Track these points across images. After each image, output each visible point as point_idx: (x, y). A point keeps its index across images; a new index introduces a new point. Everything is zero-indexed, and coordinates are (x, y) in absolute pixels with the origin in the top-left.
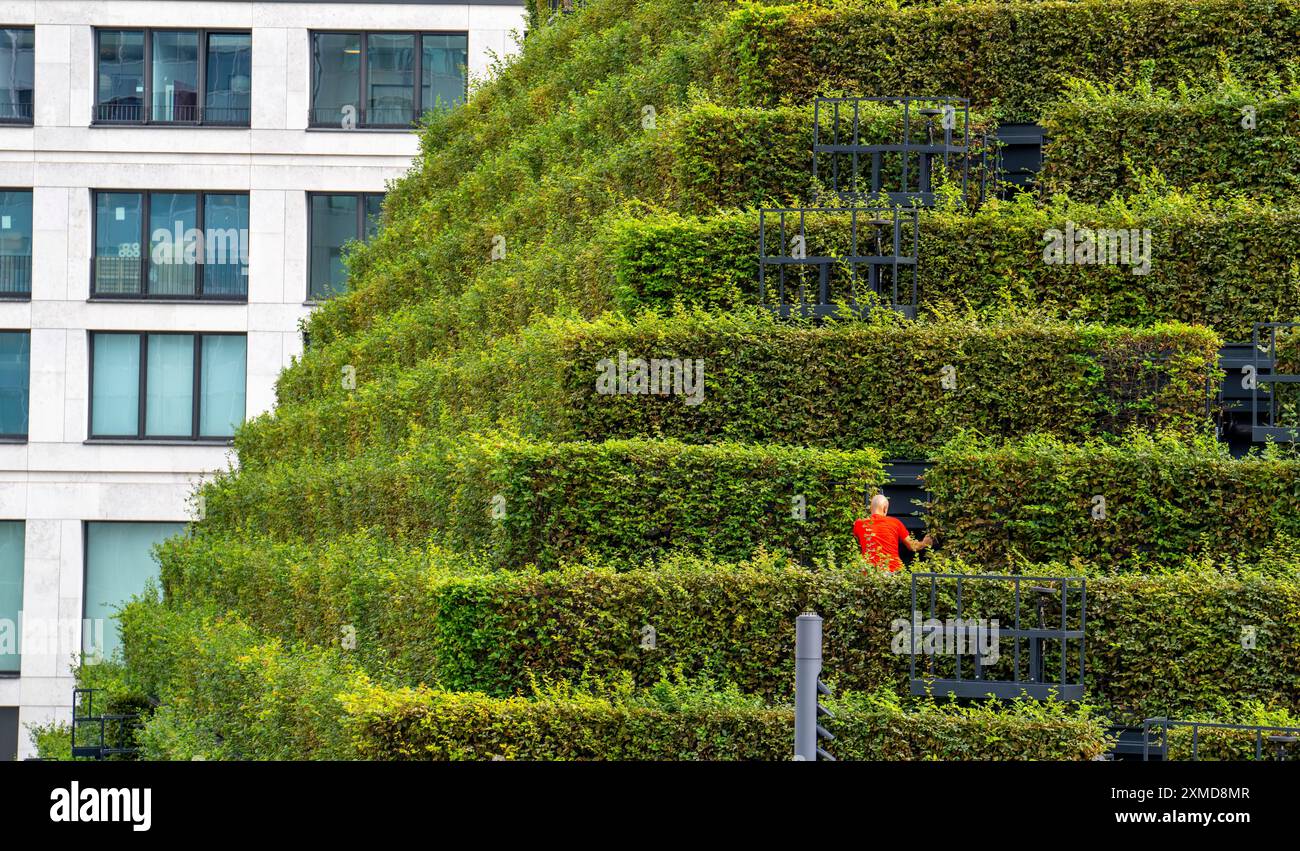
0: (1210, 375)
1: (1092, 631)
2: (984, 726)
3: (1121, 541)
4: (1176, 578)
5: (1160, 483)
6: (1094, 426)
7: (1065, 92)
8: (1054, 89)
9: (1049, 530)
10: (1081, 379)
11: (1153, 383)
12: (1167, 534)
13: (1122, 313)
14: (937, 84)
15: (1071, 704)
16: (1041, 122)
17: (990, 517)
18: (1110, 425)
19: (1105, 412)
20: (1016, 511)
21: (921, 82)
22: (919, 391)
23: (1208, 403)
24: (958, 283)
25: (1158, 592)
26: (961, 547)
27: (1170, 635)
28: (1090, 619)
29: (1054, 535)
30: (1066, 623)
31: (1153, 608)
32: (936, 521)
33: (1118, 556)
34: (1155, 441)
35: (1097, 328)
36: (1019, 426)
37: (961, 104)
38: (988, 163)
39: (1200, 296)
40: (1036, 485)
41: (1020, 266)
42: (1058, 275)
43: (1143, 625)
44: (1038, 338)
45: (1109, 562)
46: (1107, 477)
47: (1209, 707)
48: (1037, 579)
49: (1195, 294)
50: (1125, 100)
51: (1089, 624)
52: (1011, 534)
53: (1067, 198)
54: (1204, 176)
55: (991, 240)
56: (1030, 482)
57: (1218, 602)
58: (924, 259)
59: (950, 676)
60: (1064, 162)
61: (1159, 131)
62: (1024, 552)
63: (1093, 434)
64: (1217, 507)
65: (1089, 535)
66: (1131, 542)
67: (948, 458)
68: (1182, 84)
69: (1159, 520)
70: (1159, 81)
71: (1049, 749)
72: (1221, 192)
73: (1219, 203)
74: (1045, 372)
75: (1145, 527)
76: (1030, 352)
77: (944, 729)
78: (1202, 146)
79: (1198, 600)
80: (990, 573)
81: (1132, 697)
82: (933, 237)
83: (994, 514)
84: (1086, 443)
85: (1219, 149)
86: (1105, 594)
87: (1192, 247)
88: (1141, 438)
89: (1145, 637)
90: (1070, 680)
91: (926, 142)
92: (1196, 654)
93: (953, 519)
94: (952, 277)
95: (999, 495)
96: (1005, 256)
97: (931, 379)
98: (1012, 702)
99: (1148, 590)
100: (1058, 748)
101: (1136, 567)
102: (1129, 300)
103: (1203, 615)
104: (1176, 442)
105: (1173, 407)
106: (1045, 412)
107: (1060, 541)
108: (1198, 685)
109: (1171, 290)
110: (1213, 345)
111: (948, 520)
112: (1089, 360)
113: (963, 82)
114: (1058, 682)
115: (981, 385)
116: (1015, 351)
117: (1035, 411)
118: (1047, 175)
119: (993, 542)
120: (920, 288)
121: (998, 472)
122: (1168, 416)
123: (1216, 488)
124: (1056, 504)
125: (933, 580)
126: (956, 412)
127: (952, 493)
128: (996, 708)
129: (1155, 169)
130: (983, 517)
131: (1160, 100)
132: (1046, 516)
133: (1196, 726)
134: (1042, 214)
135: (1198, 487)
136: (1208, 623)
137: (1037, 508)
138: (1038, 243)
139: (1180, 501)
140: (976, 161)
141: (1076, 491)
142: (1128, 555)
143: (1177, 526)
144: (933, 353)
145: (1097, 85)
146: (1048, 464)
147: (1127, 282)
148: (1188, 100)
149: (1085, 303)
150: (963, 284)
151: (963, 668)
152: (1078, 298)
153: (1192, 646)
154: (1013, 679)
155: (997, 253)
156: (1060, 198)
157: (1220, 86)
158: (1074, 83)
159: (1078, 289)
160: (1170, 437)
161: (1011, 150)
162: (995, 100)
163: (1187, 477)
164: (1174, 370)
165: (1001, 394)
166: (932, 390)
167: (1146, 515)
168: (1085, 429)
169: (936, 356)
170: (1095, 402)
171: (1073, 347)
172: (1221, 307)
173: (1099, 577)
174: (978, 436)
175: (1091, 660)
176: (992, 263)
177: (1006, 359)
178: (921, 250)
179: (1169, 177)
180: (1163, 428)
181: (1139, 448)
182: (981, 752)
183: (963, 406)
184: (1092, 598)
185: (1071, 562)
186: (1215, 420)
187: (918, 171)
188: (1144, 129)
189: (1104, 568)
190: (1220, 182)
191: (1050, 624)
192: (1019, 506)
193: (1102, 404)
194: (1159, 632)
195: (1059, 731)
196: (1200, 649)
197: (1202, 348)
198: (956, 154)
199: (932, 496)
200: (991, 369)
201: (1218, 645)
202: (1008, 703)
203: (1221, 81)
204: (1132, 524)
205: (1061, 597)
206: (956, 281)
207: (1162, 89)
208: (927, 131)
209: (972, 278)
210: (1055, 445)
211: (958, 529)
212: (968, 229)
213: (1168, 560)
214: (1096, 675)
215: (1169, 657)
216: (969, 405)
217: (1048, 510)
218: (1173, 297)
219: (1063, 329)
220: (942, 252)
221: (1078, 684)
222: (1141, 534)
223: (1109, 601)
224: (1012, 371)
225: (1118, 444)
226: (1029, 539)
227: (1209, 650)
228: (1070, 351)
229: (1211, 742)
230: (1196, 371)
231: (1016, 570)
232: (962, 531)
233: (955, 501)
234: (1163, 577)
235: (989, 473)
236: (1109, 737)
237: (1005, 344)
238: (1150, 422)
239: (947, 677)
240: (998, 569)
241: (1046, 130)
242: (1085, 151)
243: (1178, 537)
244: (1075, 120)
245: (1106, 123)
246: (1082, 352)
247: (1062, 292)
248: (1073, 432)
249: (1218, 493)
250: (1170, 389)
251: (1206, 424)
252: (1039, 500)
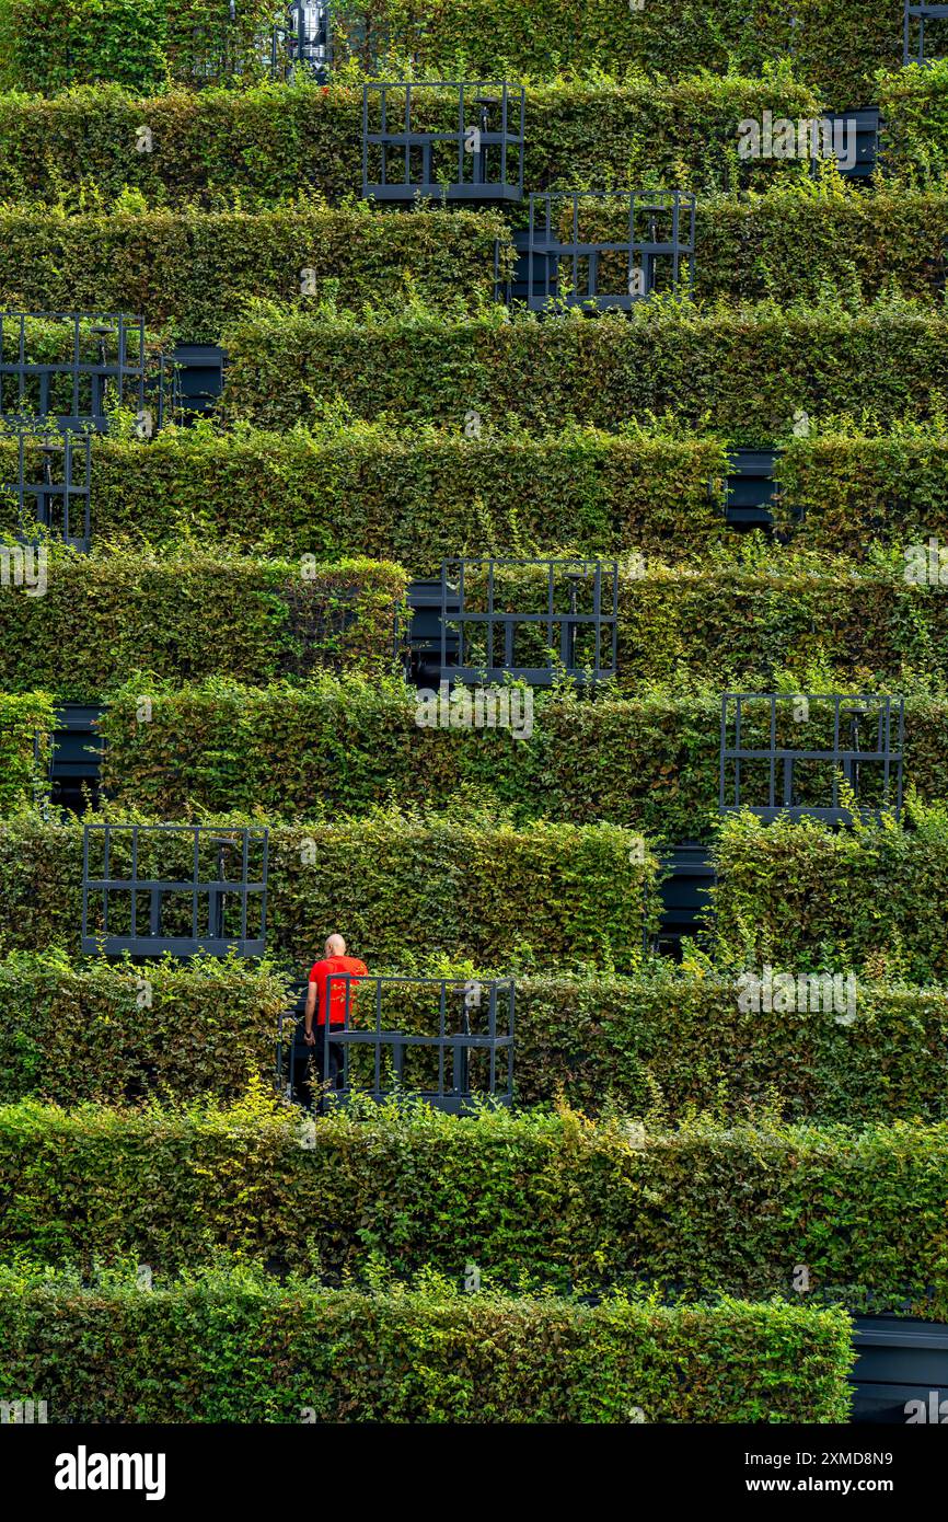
0: (399, 613)
1: (274, 884)
2: (159, 985)
3: (305, 788)
4: (362, 827)
5: (346, 727)
6: (278, 667)
7: (246, 312)
8: (233, 308)
9: (230, 778)
10: (264, 617)
11: (340, 622)
12: (354, 781)
13: (308, 547)
14: (110, 300)
15: (252, 961)
16: (221, 344)
17: (168, 764)
18: (294, 666)
19: (290, 653)
20: (196, 758)
21: (93, 297)
22: (93, 630)
23: (396, 643)
24: (134, 516)
25: (343, 841)
26: (138, 796)
27: (354, 886)
28: (272, 870)
29: (236, 782)
30: (247, 875)
31: (338, 858)
32: (111, 769)
33: (302, 805)
34: (342, 683)
35: (280, 564)
36: (200, 667)
37: (136, 322)
38: (165, 385)
39: (389, 531)
40: (217, 730)
41: (199, 497)
42: (240, 507)
43: (327, 876)
44: (221, 574)
45: (292, 811)
46: (292, 721)
47: (393, 960)
48: (217, 829)
49: (383, 528)
50: (309, 321)
51: (272, 876)
52: (191, 782)
53: (248, 425)
54: (391, 403)
55: (169, 469)
56: (209, 726)
57: (404, 851)
58: (97, 488)
59: (125, 933)
60: (245, 386)
61: (344, 355)
62: (204, 801)
63: (278, 676)
64: (405, 752)
65: (272, 783)
66: (316, 789)
67: (123, 702)
68: (367, 306)
69: (345, 766)
70: (345, 302)
71: (228, 1008)
72: (409, 421)
73: (407, 432)
74: (227, 611)
75: (331, 773)
76: (211, 589)
77: (117, 989)
78: (389, 372)
79: (385, 850)
80: (168, 823)
81: (315, 951)
82: (107, 465)
83: (172, 762)
84: (270, 686)
85: (406, 375)
86: (288, 844)
87: (379, 478)
88: (327, 680)
89: (330, 888)
90: (251, 936)
91: (99, 362)
92: (381, 905)
93: (129, 767)
94: (128, 508)
95: (178, 741)
96: (184, 486)
97: (105, 617)
98: (190, 960)
99: (333, 840)
100: (237, 1006)
101: (321, 815)
102: (315, 534)
103: (389, 865)
104: (363, 685)
105: (360, 647)
106: (227, 652)
107: (242, 789)
108: (382, 938)
109: (358, 524)
110: (401, 581)
111: (124, 768)
112: (273, 597)
113: (137, 298)
114: (238, 937)
115: (159, 624)
116: (195, 588)
117: (216, 651)
118: (228, 400)
119: (172, 791)
120: (93, 520)
121: (177, 716)
122: (354, 657)
123: (403, 731)
124: (239, 750)
125: (107, 832)
126: (132, 653)
127: (128, 739)
128: (172, 966)
129: (339, 396)
130: (161, 765)
131: (346, 322)
132: (228, 762)
133: (379, 980)
134: (222, 442)
135: (386, 731)
136: (393, 873)
137: (218, 754)
138: (218, 472)
139: (367, 745)
140: (152, 384)
141: (259, 736)
142: (313, 803)
143: (364, 773)
144: (108, 590)
145: (279, 305)
146: (229, 708)
147: (313, 515)
148: (374, 323)
149: (269, 536)
150: (140, 516)
151: (138, 925)
152: (262, 531)
153: (377, 897)
154: (191, 935)
155: (175, 483)
156: (241, 424)
157: (407, 308)
158: (255, 302)
159: (261, 522)
160: (357, 679)
161: (190, 372)
162: (172, 318)
163: (374, 721)
164: (361, 608)
165: (180, 634)
166: (107, 628)
167: (332, 760)
168: (269, 671)
169: (111, 592)
170: (279, 642)
171: (256, 584)
172: (410, 542)
173: (282, 826)
174: (156, 679)
175: (273, 914)
176: (169, 492)
177: (185, 595)
178: (94, 479)
179: (354, 404)
180: (349, 669)
181: (325, 690)
182: (156, 1012)
183: (140, 646)
184: (275, 849)
185: (254, 812)
186: (403, 661)
187: (90, 393)
188: (329, 352)
189: (288, 816)
190: (407, 411)
191: (231, 877)
192: (199, 752)
193: (286, 644)
194: (344, 883)
195: (238, 989)
196: (386, 900)
197: (389, 585)
198: (132, 376)
199: (106, 742)
200: (170, 606)
201: (404, 896)
202: (185, 961)
203: (408, 303)
204: (317, 770)
205: (242, 847)
206: (133, 512)
207: (348, 311)
208: (99, 350)
209: (150, 509)
210: (236, 689)
211: (134, 777)
212: (144, 457)
213: (355, 807)
214: (278, 929)
215: (354, 909)
216: (146, 645)
217: (230, 756)
218: (360, 531)
219: (245, 563)
220: (118, 481)
221: (260, 939)
222: (326, 781)
223: (292, 852)
224: (192, 609)
225: (303, 686)
226: (210, 787)
227: (395, 901)
228: (254, 588)
229: (395, 997)
230: (383, 609)
231: (195, 820)
232: (139, 779)
233: (131, 747)
234: (348, 826)
235: (167, 717)
236: (291, 993)
237: (185, 580)
238: (335, 662)
239: (121, 934)
240: (176, 819)
241: (227, 352)
242: (268, 375)
243: (364, 784)
244: (257, 342)
245: (289, 345)
246: (266, 589)
247: (244, 525)
248: (257, 674)
249: (406, 737)
250: (357, 627)
251: (394, 665)
252: (220, 745)
